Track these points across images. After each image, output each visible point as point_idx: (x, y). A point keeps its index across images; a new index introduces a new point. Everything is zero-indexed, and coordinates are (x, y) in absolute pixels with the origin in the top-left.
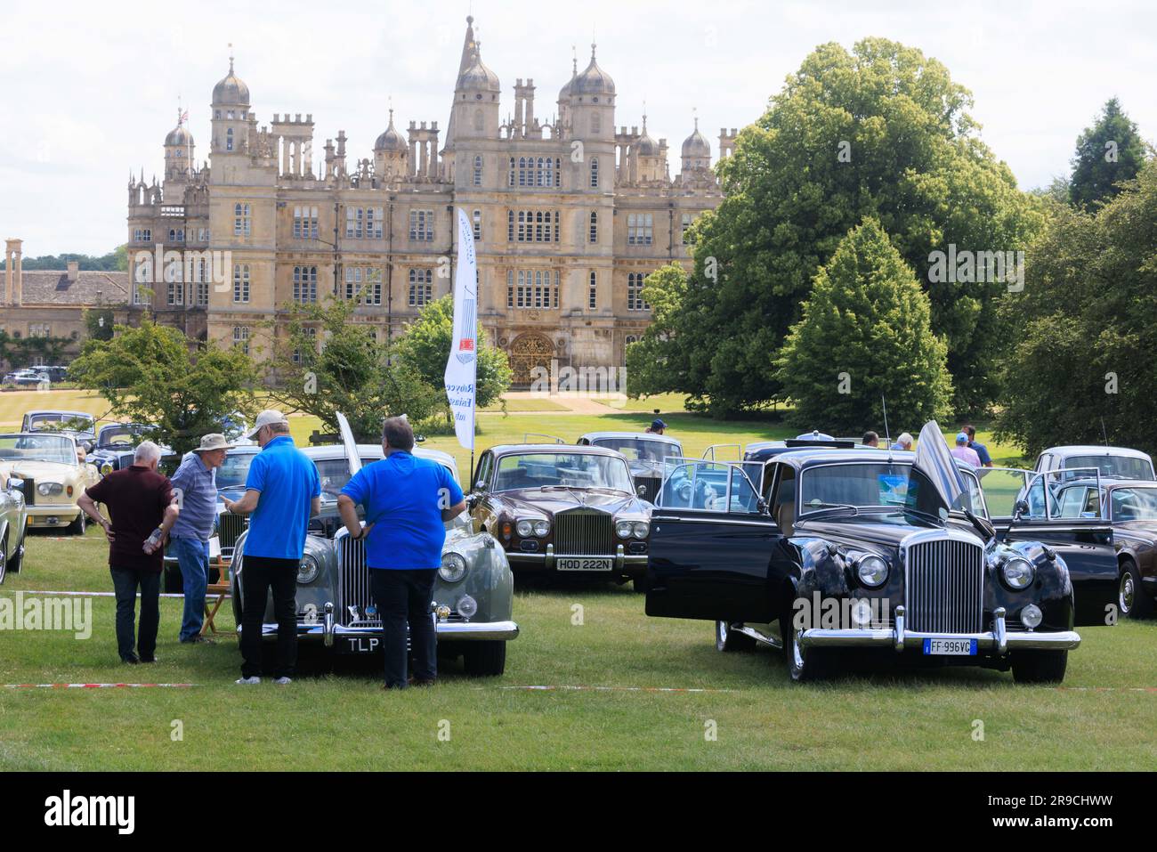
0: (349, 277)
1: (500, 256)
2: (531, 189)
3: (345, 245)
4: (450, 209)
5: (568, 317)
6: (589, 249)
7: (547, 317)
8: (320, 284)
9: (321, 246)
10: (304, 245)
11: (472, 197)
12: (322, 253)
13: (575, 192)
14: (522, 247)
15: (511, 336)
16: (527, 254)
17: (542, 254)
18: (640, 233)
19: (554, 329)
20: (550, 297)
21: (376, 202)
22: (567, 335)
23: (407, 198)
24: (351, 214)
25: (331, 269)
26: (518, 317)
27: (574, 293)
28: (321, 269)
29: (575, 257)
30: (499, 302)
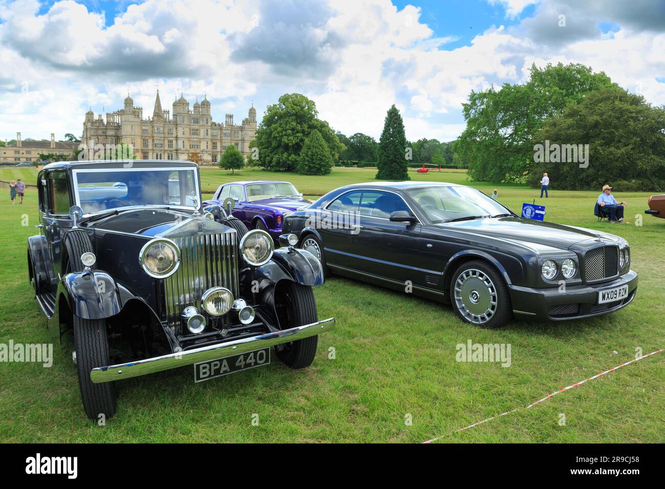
0: (156, 142)
1: (188, 138)
2: (195, 124)
3: (155, 135)
4: (176, 128)
5: (202, 151)
6: (206, 137)
7: (198, 151)
8: (149, 143)
9: (149, 135)
10: (145, 135)
11: (183, 126)
12: (149, 137)
13: (203, 126)
14: (193, 136)
15: (191, 155)
16: (194, 138)
17: (197, 138)
18: (215, 134)
19: (199, 153)
20: (198, 147)
21: (161, 126)
22: (201, 155)
23: (167, 125)
24: (156, 128)
25: (151, 140)
26: (192, 151)
27: (203, 146)
28: (149, 140)
29: (203, 139)
30: (188, 148)
